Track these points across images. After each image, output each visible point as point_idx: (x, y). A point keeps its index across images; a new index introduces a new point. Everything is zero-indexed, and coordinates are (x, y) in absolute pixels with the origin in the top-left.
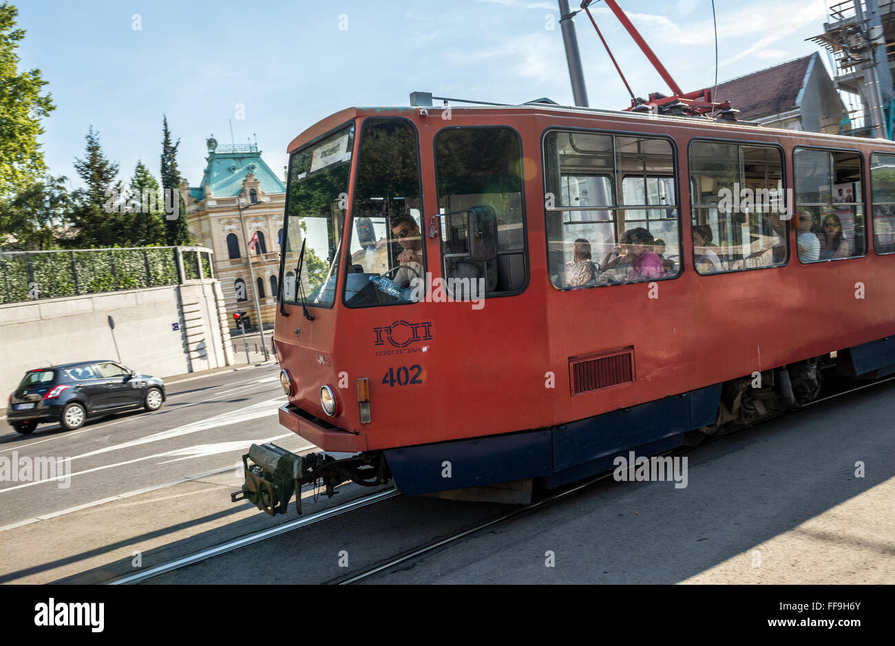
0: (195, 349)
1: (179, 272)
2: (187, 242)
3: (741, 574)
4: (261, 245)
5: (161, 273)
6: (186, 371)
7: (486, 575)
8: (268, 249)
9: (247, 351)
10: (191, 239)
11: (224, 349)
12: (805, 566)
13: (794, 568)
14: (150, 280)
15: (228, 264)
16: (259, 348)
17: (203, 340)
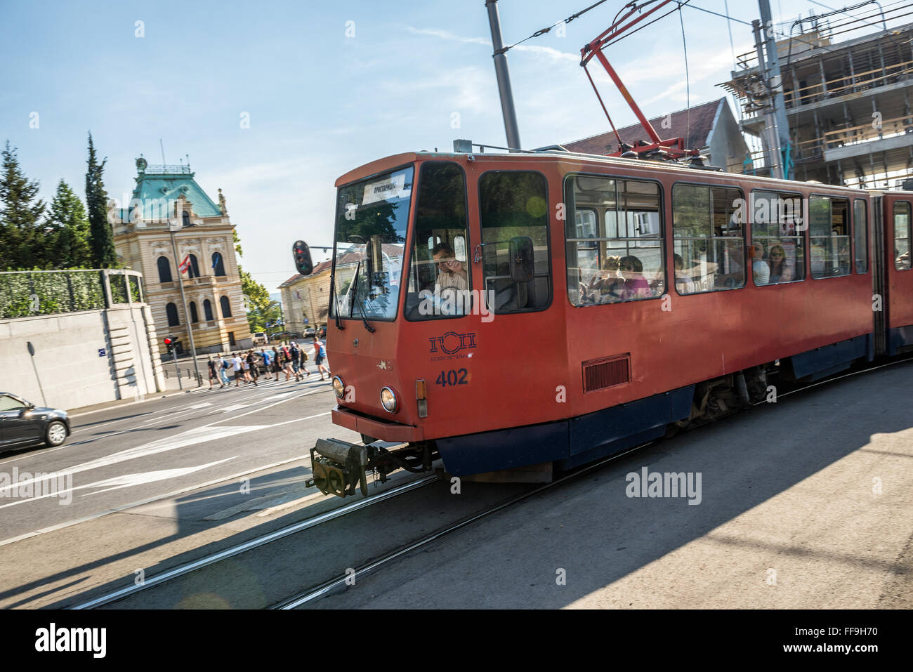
0: (123, 375)
1: (105, 296)
2: (115, 265)
3: (656, 580)
4: (193, 268)
5: (86, 297)
6: (113, 398)
7: (419, 594)
8: (201, 273)
9: (179, 377)
10: (119, 262)
11: (154, 375)
12: (712, 569)
13: (703, 572)
14: (74, 305)
15: (158, 288)
16: (192, 374)
17: (132, 366)
